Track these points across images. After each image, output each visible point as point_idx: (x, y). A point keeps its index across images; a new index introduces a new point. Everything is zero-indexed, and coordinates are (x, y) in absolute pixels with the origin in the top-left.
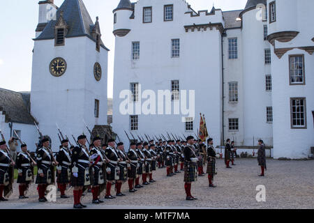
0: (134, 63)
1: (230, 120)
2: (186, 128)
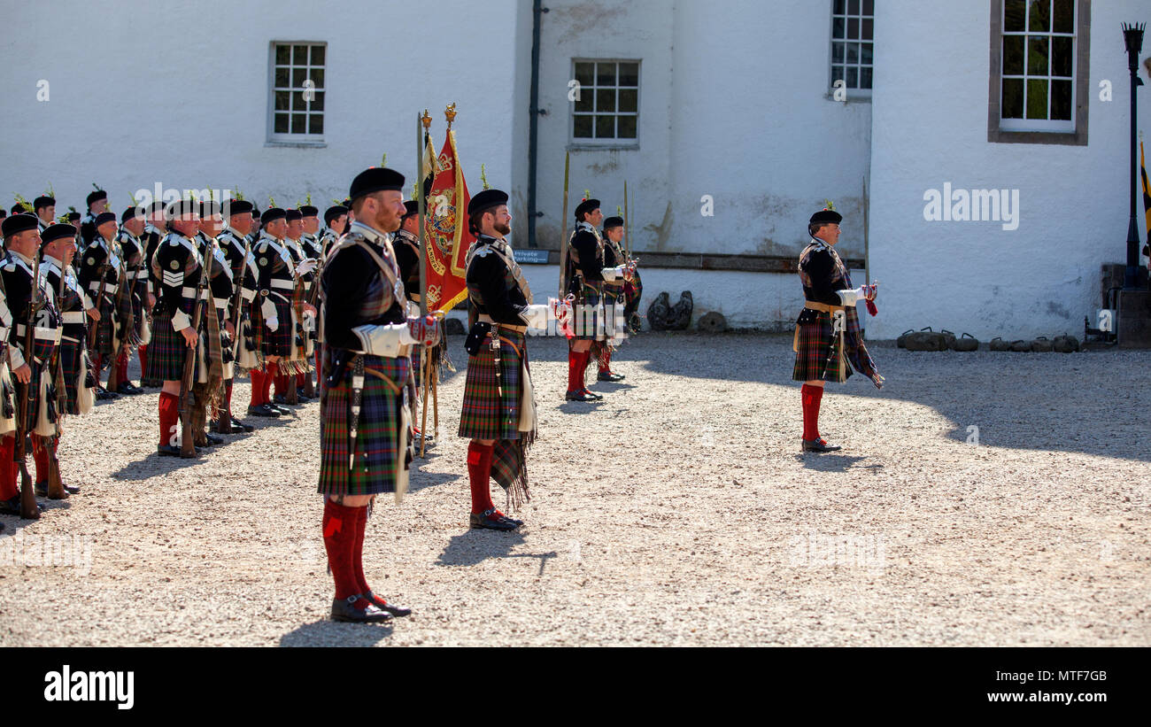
1: (583, 71)
2: (277, 116)
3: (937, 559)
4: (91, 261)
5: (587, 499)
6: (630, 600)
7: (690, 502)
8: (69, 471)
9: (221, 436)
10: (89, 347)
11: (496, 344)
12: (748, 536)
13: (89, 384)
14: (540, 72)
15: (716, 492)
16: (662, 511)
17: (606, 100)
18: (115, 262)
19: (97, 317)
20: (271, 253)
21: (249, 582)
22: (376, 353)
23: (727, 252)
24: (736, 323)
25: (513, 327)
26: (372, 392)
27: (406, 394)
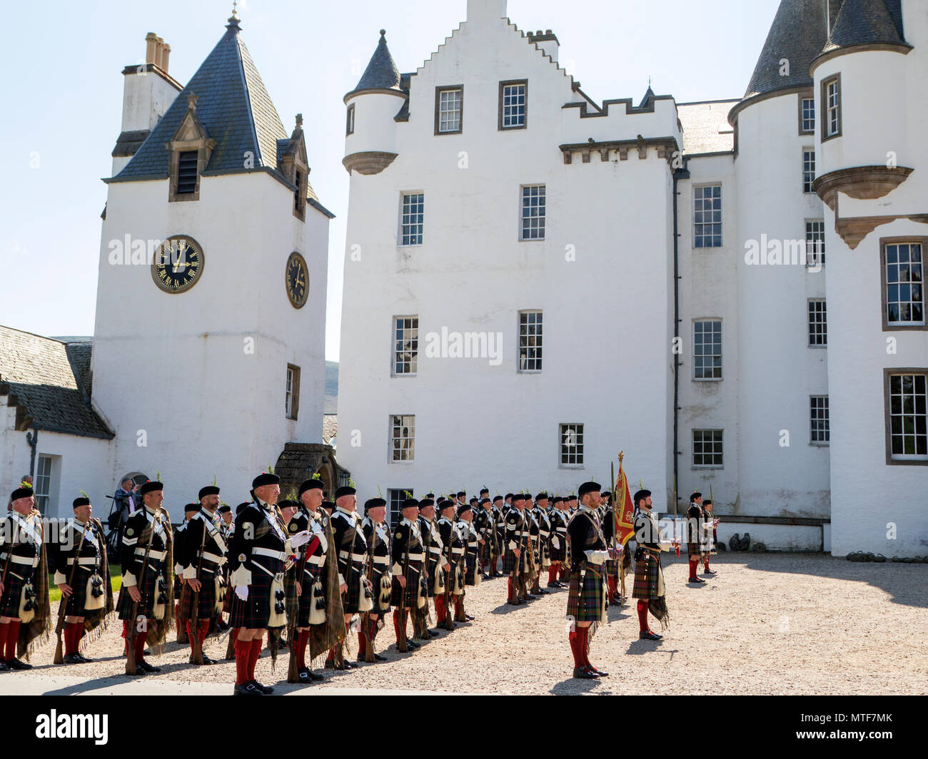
0: (406, 257)
1: (697, 435)
2: (563, 456)
3: (853, 659)
4: (480, 519)
5: (693, 627)
6: (707, 673)
7: (740, 629)
8: (469, 609)
9: (535, 596)
10: (479, 557)
11: (648, 557)
12: (765, 646)
13: (479, 572)
14: (678, 436)
15: (753, 625)
16: (727, 633)
17: (708, 448)
18: (491, 520)
19: (484, 543)
20: (557, 516)
21: (541, 660)
22: (594, 562)
23: (765, 516)
24: (770, 547)
25: (654, 550)
26: (588, 577)
27: (604, 578)
